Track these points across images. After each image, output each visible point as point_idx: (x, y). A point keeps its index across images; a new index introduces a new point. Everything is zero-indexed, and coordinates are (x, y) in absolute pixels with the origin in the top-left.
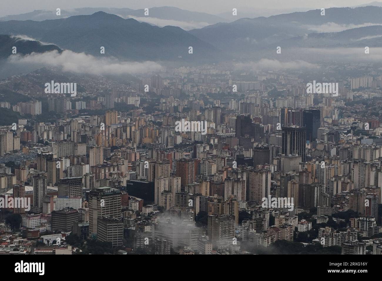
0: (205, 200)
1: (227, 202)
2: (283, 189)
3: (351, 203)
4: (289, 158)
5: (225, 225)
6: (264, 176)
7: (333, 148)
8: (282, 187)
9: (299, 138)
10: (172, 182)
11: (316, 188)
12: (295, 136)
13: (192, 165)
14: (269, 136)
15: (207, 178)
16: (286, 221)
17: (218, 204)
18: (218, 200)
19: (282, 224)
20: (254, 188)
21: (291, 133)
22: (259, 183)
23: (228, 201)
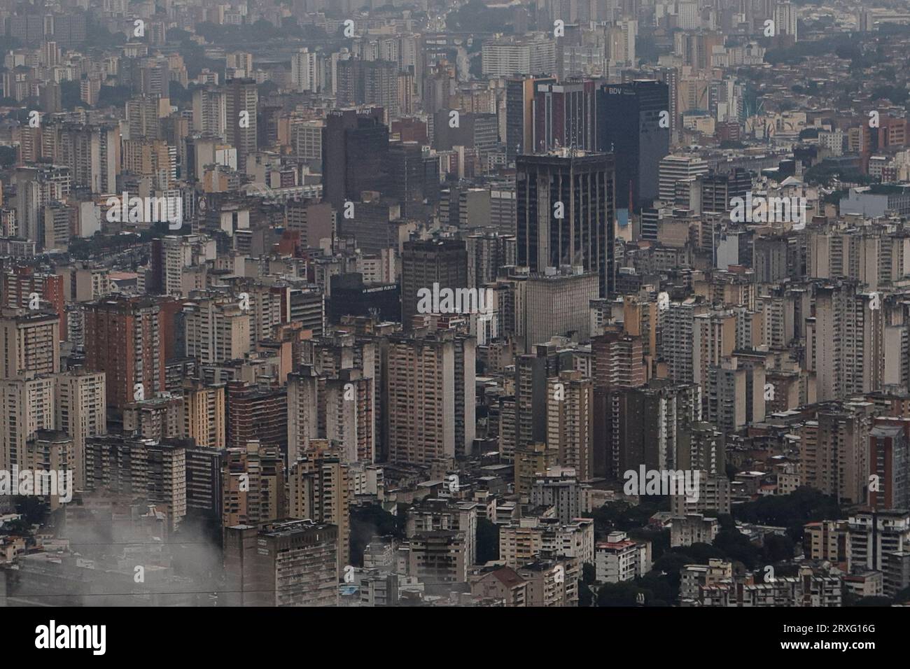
0: (209, 464)
1: (300, 471)
2: (529, 409)
3: (808, 461)
4: (550, 282)
5: (296, 564)
6: (449, 357)
7: (724, 239)
8: (524, 403)
9: (585, 197)
10: (70, 395)
11: (664, 402)
12: (569, 192)
13: (150, 320)
14: (462, 195)
15: (213, 373)
16: (544, 541)
17: (264, 481)
18: (263, 462)
19: (529, 552)
20: (408, 409)
21: (552, 180)
22: (428, 390)
23: (307, 465)
